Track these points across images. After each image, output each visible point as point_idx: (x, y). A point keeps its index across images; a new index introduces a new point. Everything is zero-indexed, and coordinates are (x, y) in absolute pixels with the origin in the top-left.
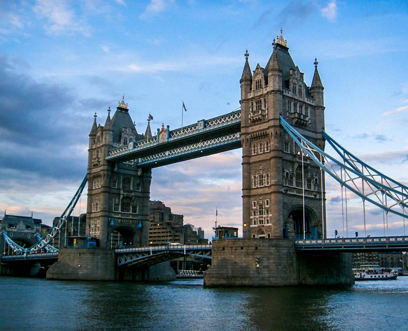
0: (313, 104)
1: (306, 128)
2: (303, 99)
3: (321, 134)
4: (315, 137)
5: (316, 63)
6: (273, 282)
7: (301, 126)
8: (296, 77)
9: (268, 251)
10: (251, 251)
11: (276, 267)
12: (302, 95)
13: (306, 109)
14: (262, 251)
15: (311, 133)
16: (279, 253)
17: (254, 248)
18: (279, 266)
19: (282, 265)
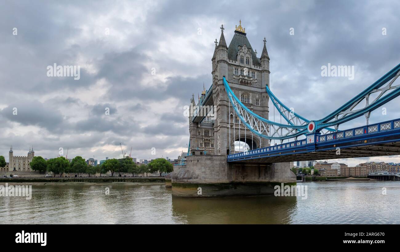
0: (260, 69)
1: (251, 86)
2: (250, 66)
3: (265, 89)
4: (261, 91)
5: (265, 41)
6: (207, 181)
7: (247, 84)
8: (243, 51)
9: (204, 163)
10: (195, 163)
11: (210, 172)
12: (250, 64)
13: (253, 73)
14: (201, 163)
15: (257, 89)
16: (212, 164)
17: (197, 161)
18: (213, 171)
19: (215, 171)
